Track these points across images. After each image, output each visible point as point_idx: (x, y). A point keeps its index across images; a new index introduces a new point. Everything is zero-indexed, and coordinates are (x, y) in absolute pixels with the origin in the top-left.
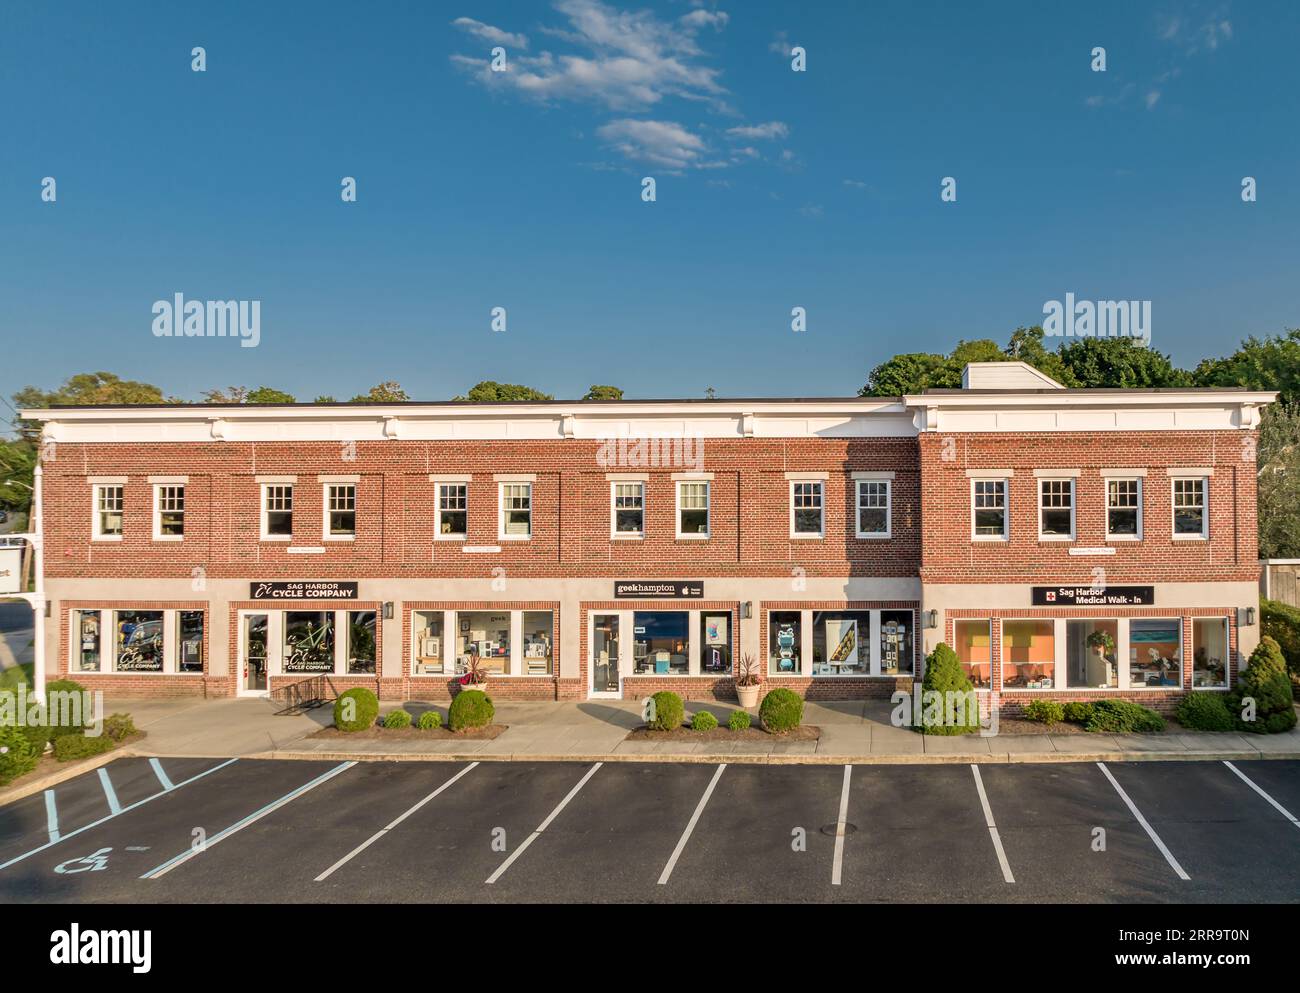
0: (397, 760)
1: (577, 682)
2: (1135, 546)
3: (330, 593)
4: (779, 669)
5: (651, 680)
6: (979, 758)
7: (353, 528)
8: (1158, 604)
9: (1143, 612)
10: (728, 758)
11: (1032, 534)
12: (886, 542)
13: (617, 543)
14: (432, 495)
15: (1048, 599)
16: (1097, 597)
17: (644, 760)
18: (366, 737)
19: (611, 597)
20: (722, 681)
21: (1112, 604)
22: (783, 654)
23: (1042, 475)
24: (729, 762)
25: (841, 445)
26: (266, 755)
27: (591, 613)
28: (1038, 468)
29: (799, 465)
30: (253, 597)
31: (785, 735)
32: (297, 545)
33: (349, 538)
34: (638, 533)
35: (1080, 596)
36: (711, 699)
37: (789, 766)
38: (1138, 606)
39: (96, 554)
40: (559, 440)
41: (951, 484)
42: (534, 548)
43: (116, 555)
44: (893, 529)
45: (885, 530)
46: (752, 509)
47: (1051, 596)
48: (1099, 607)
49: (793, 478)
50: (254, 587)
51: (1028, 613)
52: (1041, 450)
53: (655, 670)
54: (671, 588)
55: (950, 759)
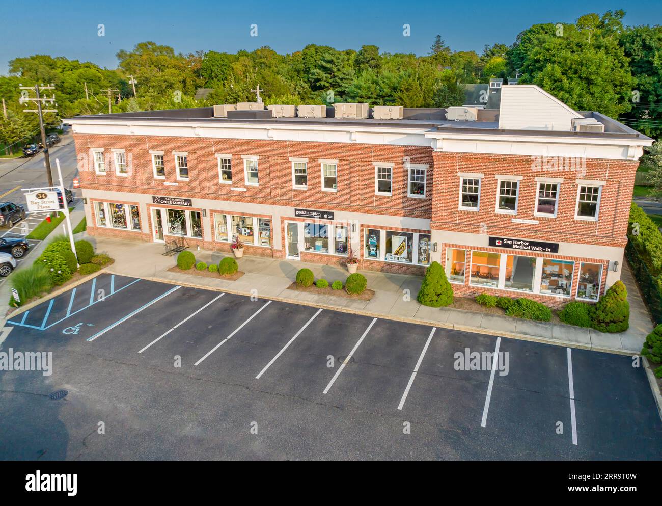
0: (195, 287)
1: (281, 251)
2: (551, 221)
3: (181, 203)
4: (369, 255)
5: (312, 254)
6: (439, 325)
7: (187, 174)
8: (560, 253)
9: (551, 256)
10: (324, 306)
11: (491, 209)
12: (423, 200)
13: (295, 191)
14: (217, 163)
15: (497, 244)
16: (525, 246)
17: (289, 302)
18: (188, 274)
19: (293, 216)
20: (343, 258)
21: (533, 250)
22: (371, 249)
23: (500, 178)
24: (324, 308)
25: (401, 150)
26: (150, 279)
27: (286, 222)
28: (498, 174)
29: (379, 158)
30: (154, 203)
31: (355, 296)
32: (168, 182)
33: (187, 180)
34: (305, 186)
35: (515, 244)
36: (338, 266)
37: (350, 314)
38: (548, 252)
39: (98, 180)
40: (267, 140)
41: (449, 179)
42: (260, 190)
43: (105, 181)
44: (427, 194)
45: (422, 194)
46: (356, 179)
47: (499, 243)
48: (526, 251)
49: (377, 165)
50: (154, 198)
51: (486, 249)
52: (502, 164)
53: (315, 249)
54: (319, 214)
55: (424, 323)
